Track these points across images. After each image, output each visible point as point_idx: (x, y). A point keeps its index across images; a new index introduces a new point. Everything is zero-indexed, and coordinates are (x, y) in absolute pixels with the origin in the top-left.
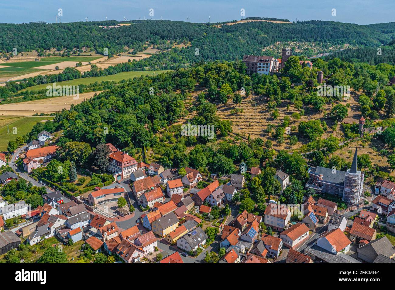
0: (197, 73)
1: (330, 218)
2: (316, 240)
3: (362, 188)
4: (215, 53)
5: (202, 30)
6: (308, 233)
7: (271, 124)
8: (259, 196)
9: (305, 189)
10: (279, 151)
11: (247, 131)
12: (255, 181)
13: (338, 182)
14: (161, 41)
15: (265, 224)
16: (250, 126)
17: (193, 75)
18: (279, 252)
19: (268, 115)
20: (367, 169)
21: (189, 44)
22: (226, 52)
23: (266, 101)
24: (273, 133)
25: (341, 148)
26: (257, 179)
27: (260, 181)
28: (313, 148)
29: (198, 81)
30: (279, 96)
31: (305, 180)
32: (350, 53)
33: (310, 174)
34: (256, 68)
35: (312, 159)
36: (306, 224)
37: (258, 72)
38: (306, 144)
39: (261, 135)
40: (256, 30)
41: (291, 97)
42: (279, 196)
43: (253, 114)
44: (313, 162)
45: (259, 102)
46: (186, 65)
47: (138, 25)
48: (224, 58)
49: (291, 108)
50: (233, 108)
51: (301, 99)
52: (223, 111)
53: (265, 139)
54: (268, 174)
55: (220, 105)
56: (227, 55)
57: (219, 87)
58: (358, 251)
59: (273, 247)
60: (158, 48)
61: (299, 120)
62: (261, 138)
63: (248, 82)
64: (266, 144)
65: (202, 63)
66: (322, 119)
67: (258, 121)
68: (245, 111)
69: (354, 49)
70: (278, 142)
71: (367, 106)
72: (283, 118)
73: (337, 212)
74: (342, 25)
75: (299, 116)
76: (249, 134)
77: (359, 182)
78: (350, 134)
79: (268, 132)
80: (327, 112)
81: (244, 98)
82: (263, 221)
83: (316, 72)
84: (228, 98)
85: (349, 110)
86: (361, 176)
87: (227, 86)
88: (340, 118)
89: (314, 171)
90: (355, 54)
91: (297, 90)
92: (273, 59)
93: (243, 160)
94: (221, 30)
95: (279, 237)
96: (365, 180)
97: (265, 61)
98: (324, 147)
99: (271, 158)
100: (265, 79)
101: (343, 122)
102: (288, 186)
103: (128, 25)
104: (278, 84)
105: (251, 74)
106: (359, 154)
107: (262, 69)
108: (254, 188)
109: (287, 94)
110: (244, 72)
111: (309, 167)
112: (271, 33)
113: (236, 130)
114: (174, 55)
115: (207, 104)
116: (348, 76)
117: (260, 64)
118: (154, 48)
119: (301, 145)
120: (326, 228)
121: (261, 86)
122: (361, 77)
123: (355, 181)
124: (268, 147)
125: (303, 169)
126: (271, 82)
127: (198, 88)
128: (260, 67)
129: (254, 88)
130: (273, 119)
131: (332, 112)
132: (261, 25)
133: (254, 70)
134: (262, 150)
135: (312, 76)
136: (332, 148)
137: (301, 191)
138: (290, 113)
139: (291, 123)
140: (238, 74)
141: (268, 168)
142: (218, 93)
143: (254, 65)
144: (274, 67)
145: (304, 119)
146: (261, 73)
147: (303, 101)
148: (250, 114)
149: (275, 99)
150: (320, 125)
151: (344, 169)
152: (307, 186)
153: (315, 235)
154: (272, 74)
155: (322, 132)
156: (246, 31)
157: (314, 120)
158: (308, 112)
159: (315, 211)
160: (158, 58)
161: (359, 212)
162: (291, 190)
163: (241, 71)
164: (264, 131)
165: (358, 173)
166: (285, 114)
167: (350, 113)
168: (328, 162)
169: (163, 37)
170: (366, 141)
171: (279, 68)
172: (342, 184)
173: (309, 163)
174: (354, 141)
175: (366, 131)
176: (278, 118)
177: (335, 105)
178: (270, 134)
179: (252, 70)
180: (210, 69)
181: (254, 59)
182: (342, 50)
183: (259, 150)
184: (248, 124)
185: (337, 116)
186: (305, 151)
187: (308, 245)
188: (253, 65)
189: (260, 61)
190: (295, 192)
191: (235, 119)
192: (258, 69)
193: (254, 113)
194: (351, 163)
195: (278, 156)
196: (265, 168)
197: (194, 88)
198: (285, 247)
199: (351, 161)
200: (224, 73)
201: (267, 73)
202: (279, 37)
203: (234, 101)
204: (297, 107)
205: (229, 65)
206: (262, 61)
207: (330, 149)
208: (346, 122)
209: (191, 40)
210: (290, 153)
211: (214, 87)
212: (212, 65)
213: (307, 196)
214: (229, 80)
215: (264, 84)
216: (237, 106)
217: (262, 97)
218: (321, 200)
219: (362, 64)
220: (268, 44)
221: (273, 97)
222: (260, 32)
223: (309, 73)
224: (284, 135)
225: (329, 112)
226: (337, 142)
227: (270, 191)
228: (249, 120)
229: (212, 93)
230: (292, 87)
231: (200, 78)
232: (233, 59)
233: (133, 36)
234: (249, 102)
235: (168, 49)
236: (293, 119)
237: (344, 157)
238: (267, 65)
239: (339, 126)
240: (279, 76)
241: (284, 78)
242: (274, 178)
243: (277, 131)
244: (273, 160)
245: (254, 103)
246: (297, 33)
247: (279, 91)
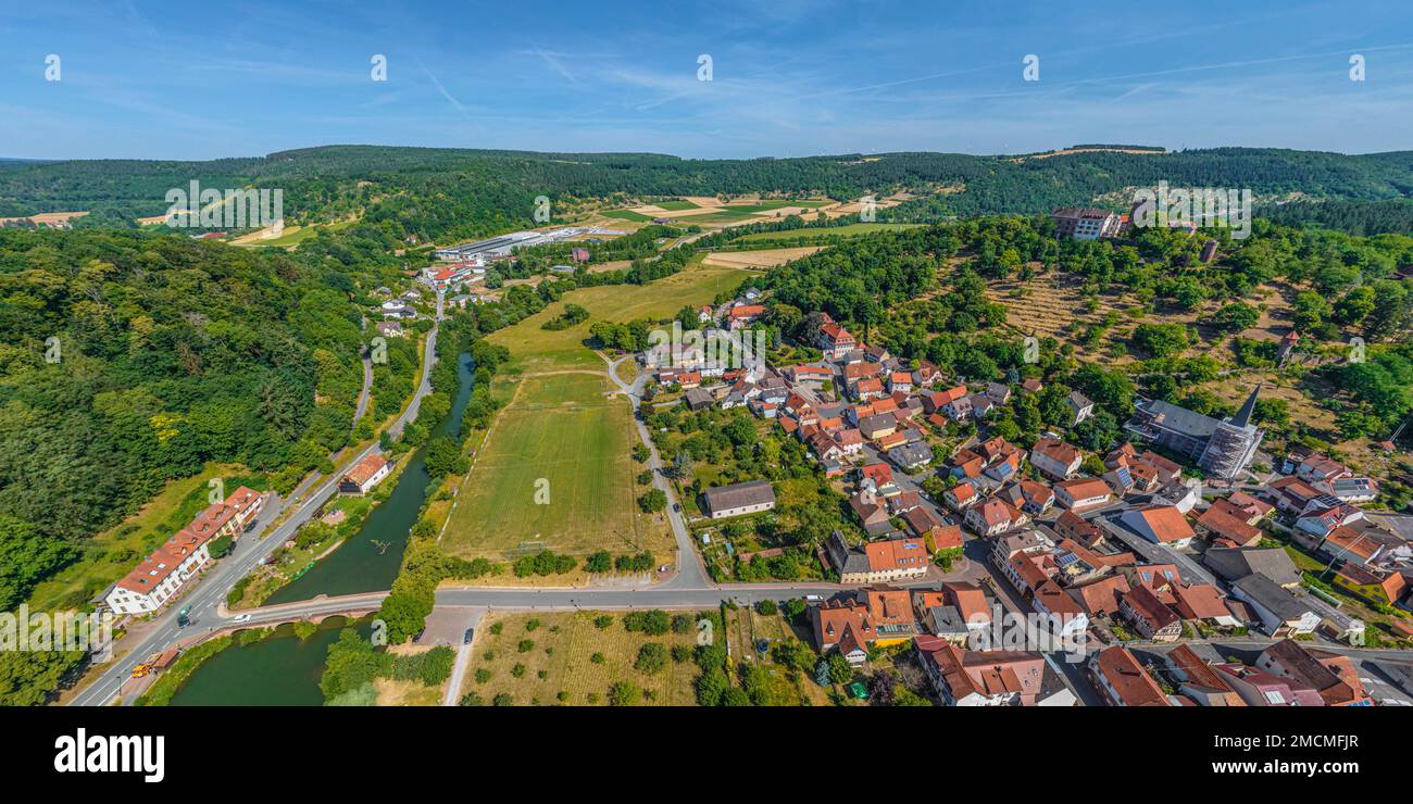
0: (967, 230)
1: (1160, 486)
2: (1122, 511)
3: (1250, 455)
4: (1003, 202)
5: (989, 166)
6: (1108, 496)
7: (1080, 319)
8: (1030, 421)
9: (1121, 429)
10: (1084, 363)
11: (1032, 324)
12: (1029, 399)
13: (1196, 434)
14: (920, 182)
15: (1030, 463)
16: (1039, 317)
17: (959, 233)
18: (1044, 509)
19: (1077, 305)
20: (1275, 427)
21: (962, 188)
22: (1024, 201)
23: (1079, 283)
24: (1080, 334)
25: (1220, 379)
26: (1033, 397)
27: (1037, 401)
28: (1157, 370)
29: (965, 243)
30: (1108, 277)
31: (1123, 417)
32: (1300, 211)
33: (1137, 409)
34: (1074, 228)
35: (1149, 386)
36: (1107, 482)
37: (1076, 235)
38: (1143, 360)
39: (1056, 334)
40: (1090, 165)
41: (1132, 280)
42: (1067, 429)
43: (1050, 300)
44: (1150, 392)
45: (1065, 282)
46: (951, 218)
47: (891, 160)
48: (1018, 210)
49: (1128, 299)
50: (1016, 288)
51: (1154, 285)
52: (996, 289)
53: (1061, 342)
54: (1054, 393)
55: (993, 281)
56: (1024, 206)
57: (999, 253)
58: (1207, 552)
59: (1038, 498)
60: (913, 193)
61: (1141, 320)
62: (1055, 338)
63: (1052, 249)
64: (1062, 348)
65: (977, 216)
66: (1190, 325)
67: (1056, 311)
68: (1035, 294)
69: (1314, 202)
70: (1086, 349)
71: (1314, 313)
72: (1106, 312)
73: (1178, 480)
74: (1296, 154)
75: (1140, 313)
76: (1035, 329)
77: (1248, 443)
78: (1251, 358)
79: (1071, 331)
80: (1205, 313)
81: (1039, 274)
82: (1029, 458)
83: (1201, 242)
84: (1010, 271)
85: (1264, 316)
86: (1256, 435)
87: (1013, 253)
88: (1234, 327)
89: (1148, 405)
90: (1314, 213)
91: (1149, 269)
92: (1112, 216)
93: (1014, 366)
94: (1022, 166)
95: (1052, 488)
96: (1262, 443)
97: (1095, 217)
98: (1183, 371)
99: (1066, 371)
100: (1087, 247)
101: (1240, 335)
102: (1087, 418)
103: (876, 160)
104: (1111, 257)
105: (1061, 238)
106: (1262, 396)
107: (1085, 230)
108: (1024, 409)
109: (1125, 275)
110: (1049, 234)
111: (1140, 398)
112: (1118, 172)
113: (1011, 319)
114: (935, 203)
115: (973, 277)
116: (1279, 254)
117: (1083, 222)
118: (907, 192)
119: (1133, 361)
120: (1148, 499)
121: (1077, 257)
122: (1316, 258)
123: (1237, 440)
124: (1065, 354)
125: (1125, 399)
126: (1095, 253)
127: (962, 253)
128: (1081, 227)
129: (1061, 260)
130: (1085, 312)
131: (1218, 314)
132: (1102, 158)
133: (1068, 231)
134: (1052, 356)
135: (1189, 248)
136: (1200, 375)
137: (1110, 432)
138: (1124, 307)
139: (1122, 323)
140: (1036, 236)
141: (1057, 386)
142: (995, 263)
143: (1071, 224)
144: (1110, 228)
145: (1150, 320)
146: (1081, 237)
147: (1158, 290)
148: (1044, 299)
149: (1099, 281)
150: (1184, 335)
151: (1219, 415)
152: (1127, 426)
153: (1119, 503)
154: (1102, 240)
155: (1184, 347)
156: (1070, 168)
157: (1171, 323)
158: (1162, 309)
159: (1132, 467)
160: (910, 206)
161: (1231, 494)
162: (1092, 426)
163: (1043, 231)
164: (1063, 329)
165: (1251, 429)
166: (1113, 306)
167: (1264, 320)
168: (1183, 397)
169: (923, 178)
170: (1288, 377)
171: (1120, 231)
172: (1206, 439)
173: (1140, 391)
174: (1257, 373)
175: (1296, 358)
176: (1097, 312)
177: (1230, 303)
178: (1073, 334)
179: (1065, 231)
180: (988, 227)
181: (1073, 213)
182: (1278, 203)
183: (1047, 355)
184: (1037, 313)
185: (1228, 324)
186: (1138, 372)
187: (1102, 514)
188: (1069, 223)
189: (1085, 217)
190: (1098, 431)
191: (1015, 304)
192: (1077, 229)
193: (1052, 298)
194: (1238, 409)
195: (1080, 370)
196: (1052, 383)
197: (956, 252)
198: (1057, 504)
199: (1239, 404)
200: (1011, 234)
201: (1094, 237)
202: (1134, 178)
203: (1019, 275)
204: (1141, 300)
205: (1023, 222)
206: (1088, 217)
207: (1195, 377)
208: (1249, 336)
209: (966, 181)
210: (1107, 370)
211: (990, 254)
212: (994, 220)
213: (1121, 441)
214: (1017, 245)
215: (1083, 254)
216: (1024, 285)
217: (1073, 275)
218: (1149, 453)
219: (1326, 233)
220: (1108, 189)
221: (1094, 277)
222: (1096, 168)
223: (1184, 243)
224: (1101, 340)
225: (1212, 313)
226: (1216, 367)
227: (1052, 418)
228: (1039, 309)
229: (985, 262)
230: (1138, 265)
231: (969, 238)
232: (1034, 212)
233: (880, 176)
234: (1047, 281)
235: (928, 194)
236: (1126, 317)
237: (1224, 395)
238: (1097, 224)
239: (1227, 341)
240: (1116, 243)
241: (1125, 248)
242: (1065, 401)
243: (1089, 331)
244: (1070, 374)
245: (1055, 283)
246: (1176, 172)
247: (1110, 269)
